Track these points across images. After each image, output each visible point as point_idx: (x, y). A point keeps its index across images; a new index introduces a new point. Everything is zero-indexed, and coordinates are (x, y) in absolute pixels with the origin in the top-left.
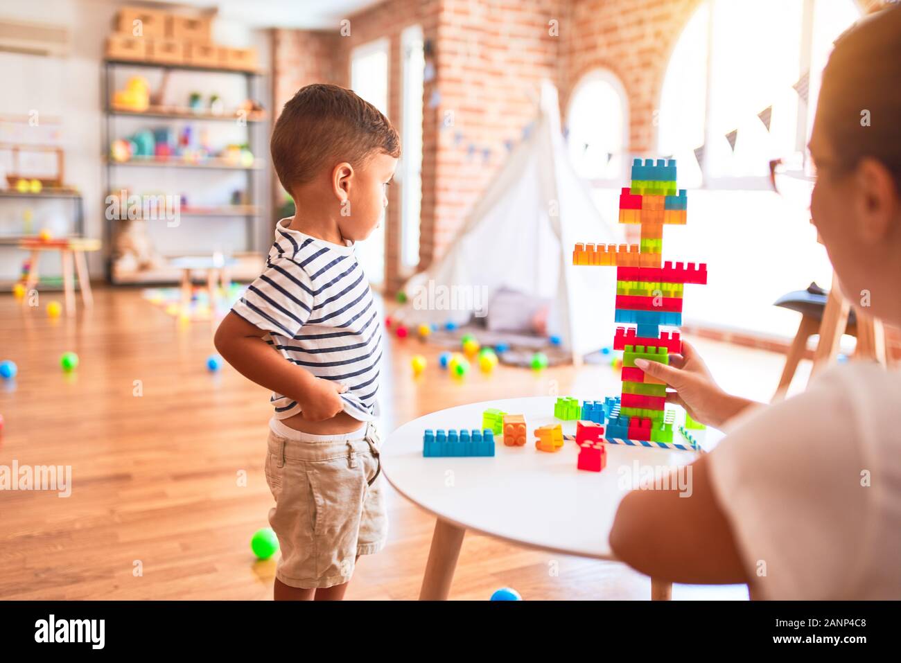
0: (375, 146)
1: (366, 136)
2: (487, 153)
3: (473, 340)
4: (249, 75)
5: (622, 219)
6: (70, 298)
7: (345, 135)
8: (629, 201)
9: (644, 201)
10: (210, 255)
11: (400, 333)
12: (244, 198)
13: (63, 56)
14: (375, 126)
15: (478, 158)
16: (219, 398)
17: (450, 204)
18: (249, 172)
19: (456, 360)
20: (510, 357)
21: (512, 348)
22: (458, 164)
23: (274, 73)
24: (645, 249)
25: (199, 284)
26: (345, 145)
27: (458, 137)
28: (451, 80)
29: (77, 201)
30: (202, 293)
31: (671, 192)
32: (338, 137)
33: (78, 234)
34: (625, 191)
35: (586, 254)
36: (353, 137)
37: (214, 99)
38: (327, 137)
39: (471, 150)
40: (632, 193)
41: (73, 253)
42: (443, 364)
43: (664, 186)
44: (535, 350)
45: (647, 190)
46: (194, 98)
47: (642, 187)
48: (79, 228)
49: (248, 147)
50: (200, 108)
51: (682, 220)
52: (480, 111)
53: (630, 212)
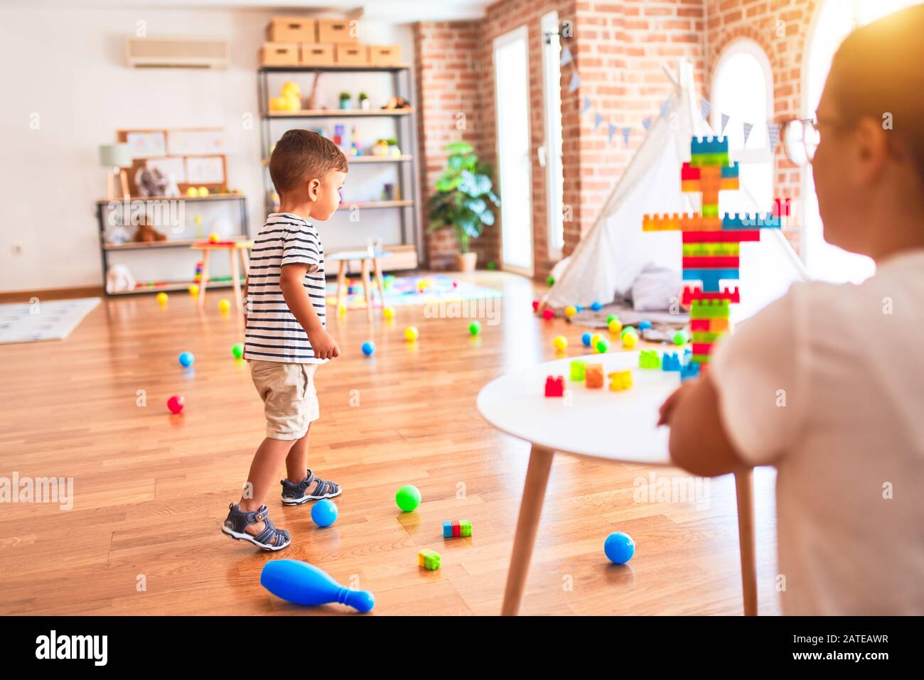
0: (332, 167)
1: (327, 162)
2: (626, 133)
3: (617, 318)
4: (394, 71)
5: (684, 189)
6: (239, 293)
7: (314, 163)
8: (689, 173)
9: (703, 172)
10: (365, 248)
11: (547, 315)
12: (395, 192)
13: (223, 68)
14: (332, 156)
15: (618, 138)
16: (375, 378)
17: (593, 186)
18: (399, 164)
19: (598, 338)
20: (652, 334)
21: (654, 325)
22: (600, 145)
23: (419, 68)
24: (705, 215)
25: (354, 276)
26: (315, 168)
27: (598, 119)
28: (589, 62)
29: (242, 201)
30: (358, 286)
31: (726, 163)
32: (310, 164)
33: (244, 237)
34: (686, 166)
35: (654, 223)
36: (319, 163)
37: (362, 97)
38: (304, 164)
39: (612, 131)
40: (692, 166)
41: (240, 250)
42: (587, 343)
43: (719, 158)
44: (679, 327)
45: (705, 163)
46: (344, 97)
47: (700, 160)
48: (244, 229)
49: (396, 143)
50: (350, 108)
51: (736, 186)
52: (621, 92)
53: (691, 183)
